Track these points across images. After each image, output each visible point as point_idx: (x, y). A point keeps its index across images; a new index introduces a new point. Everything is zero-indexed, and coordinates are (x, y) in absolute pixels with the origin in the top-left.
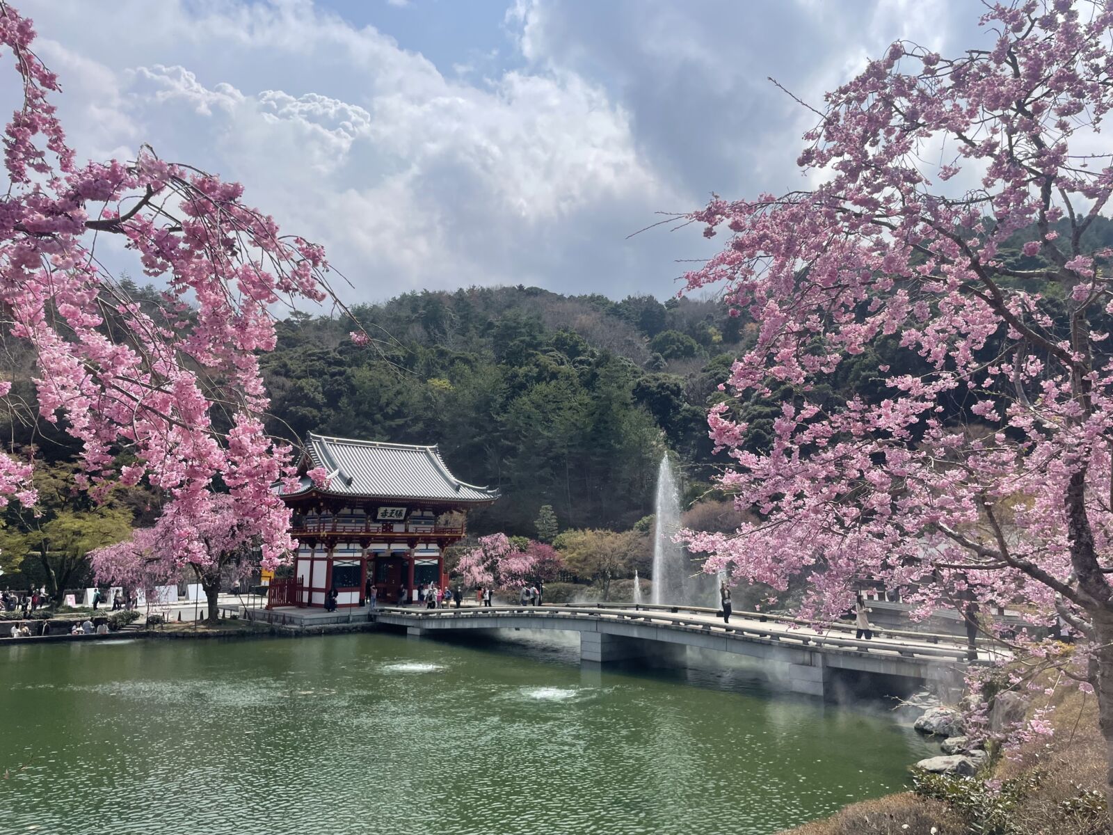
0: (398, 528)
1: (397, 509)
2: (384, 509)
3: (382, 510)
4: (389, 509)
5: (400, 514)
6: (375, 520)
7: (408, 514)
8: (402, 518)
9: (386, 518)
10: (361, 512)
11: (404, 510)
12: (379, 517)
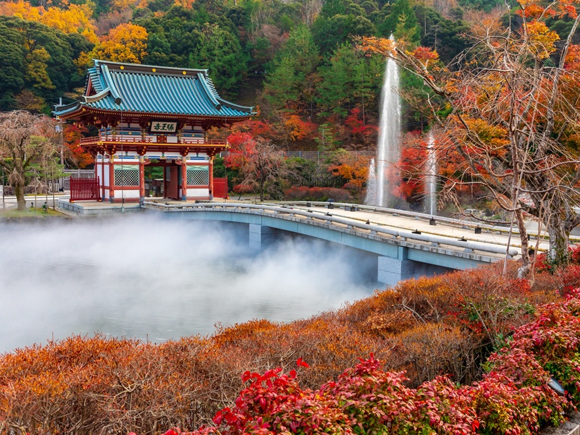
0: (172, 140)
1: (168, 123)
2: (157, 123)
3: (154, 124)
4: (161, 124)
5: (172, 128)
6: (150, 133)
7: (178, 128)
8: (174, 131)
9: (159, 130)
10: (137, 126)
11: (175, 124)
12: (153, 129)
